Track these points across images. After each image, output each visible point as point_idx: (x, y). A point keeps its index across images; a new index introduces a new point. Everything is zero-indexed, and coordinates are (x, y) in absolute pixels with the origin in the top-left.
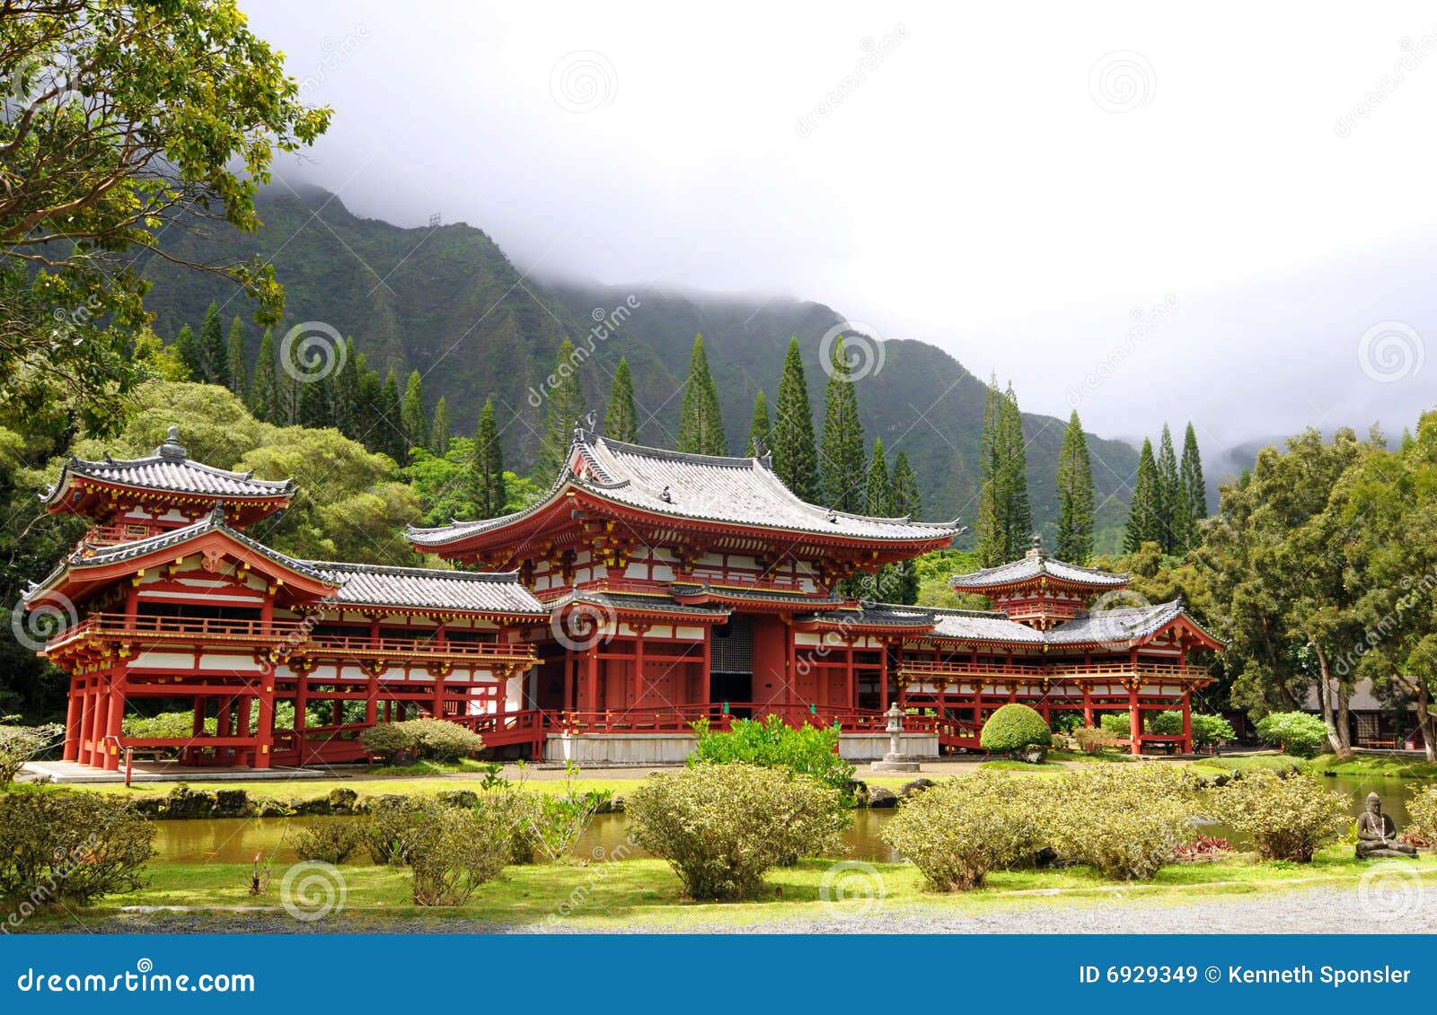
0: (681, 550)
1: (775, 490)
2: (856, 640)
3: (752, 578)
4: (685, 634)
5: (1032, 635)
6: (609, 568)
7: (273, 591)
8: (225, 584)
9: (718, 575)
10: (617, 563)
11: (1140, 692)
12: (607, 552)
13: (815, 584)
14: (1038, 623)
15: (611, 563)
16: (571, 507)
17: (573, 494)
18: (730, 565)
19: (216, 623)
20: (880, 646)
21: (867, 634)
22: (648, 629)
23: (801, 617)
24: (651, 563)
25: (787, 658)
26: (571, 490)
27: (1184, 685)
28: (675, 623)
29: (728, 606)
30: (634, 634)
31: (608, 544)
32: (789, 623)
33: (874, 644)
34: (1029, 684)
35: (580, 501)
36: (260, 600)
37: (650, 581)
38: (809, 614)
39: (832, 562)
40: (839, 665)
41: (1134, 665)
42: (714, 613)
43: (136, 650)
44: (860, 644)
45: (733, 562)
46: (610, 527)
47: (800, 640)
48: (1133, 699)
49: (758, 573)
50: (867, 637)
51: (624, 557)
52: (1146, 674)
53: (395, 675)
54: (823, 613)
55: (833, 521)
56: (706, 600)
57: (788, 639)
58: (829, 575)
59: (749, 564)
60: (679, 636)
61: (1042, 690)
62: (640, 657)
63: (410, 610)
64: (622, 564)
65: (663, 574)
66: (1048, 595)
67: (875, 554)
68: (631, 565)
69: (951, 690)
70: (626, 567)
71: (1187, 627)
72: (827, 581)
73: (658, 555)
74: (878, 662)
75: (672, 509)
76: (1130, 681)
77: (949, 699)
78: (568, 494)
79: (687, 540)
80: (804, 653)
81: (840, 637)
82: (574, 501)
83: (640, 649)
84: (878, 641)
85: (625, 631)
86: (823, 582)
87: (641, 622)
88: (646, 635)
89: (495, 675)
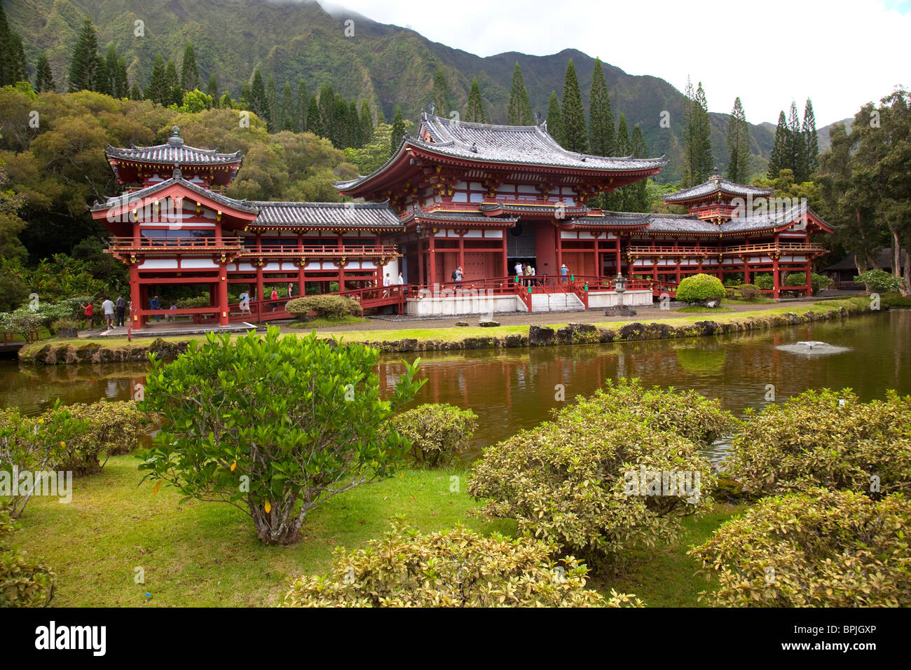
0: (487, 183)
1: (548, 144)
2: (600, 235)
3: (534, 199)
4: (490, 235)
5: (712, 228)
6: (443, 196)
7: (219, 219)
8: (191, 216)
9: (512, 198)
10: (447, 193)
11: (780, 261)
12: (439, 186)
13: (574, 201)
14: (716, 220)
15: (443, 193)
16: (411, 157)
17: (410, 149)
18: (519, 191)
20: (615, 238)
21: (607, 231)
22: (467, 233)
23: (564, 222)
24: (469, 192)
25: (557, 247)
26: (409, 146)
27: (808, 255)
28: (483, 228)
29: (515, 216)
30: (458, 236)
31: (439, 181)
32: (557, 226)
33: (611, 237)
34: (710, 258)
35: (415, 153)
36: (213, 225)
37: (469, 204)
38: (569, 219)
39: (584, 187)
40: (589, 250)
41: (777, 243)
42: (507, 220)
43: (142, 258)
44: (603, 237)
45: (521, 189)
46: (439, 170)
47: (564, 236)
48: (776, 265)
49: (537, 195)
50: (607, 233)
51: (451, 189)
52: (784, 249)
53: (314, 267)
54: (577, 218)
55: (584, 160)
56: (501, 212)
57: (557, 236)
58: (583, 195)
59: (532, 190)
60: (486, 236)
61: (718, 261)
62: (462, 250)
63: (319, 228)
64: (450, 193)
65: (477, 199)
66: (722, 204)
67: (611, 181)
68: (456, 194)
69: (662, 263)
70: (453, 195)
71: (811, 219)
72: (582, 199)
73: (474, 187)
74: (614, 247)
75: (476, 156)
76: (774, 254)
77: (661, 268)
78: (408, 149)
79: (490, 176)
80: (567, 244)
81: (589, 233)
82: (412, 154)
83: (462, 245)
84: (614, 235)
85: (452, 235)
86: (579, 199)
87: (463, 228)
88: (465, 236)
89: (375, 264)
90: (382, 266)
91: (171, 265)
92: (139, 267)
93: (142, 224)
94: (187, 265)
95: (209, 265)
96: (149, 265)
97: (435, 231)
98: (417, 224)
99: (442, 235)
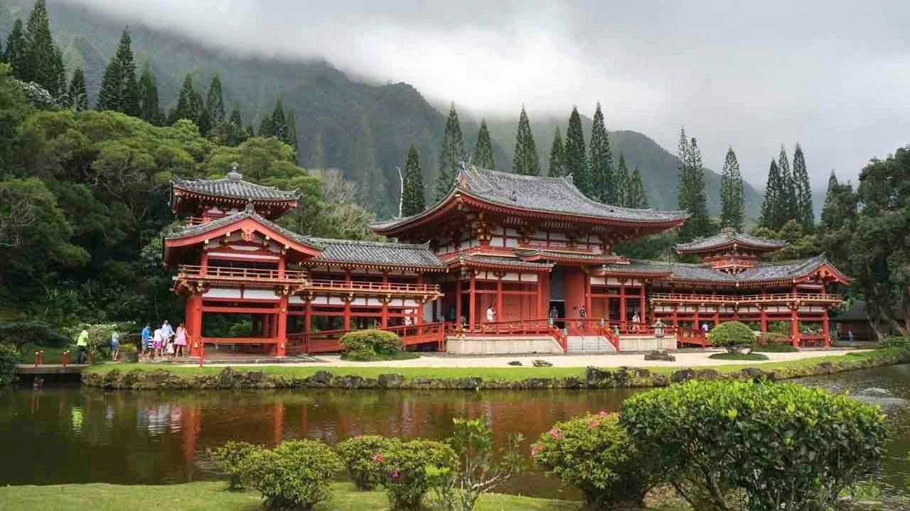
0: (523, 229)
1: (575, 194)
2: (626, 281)
3: (565, 245)
4: (525, 278)
5: (722, 278)
6: (481, 241)
7: (284, 253)
8: (257, 248)
9: (544, 244)
10: (485, 237)
11: (799, 310)
12: (479, 231)
13: (601, 249)
14: (731, 270)
15: (482, 237)
16: (458, 203)
17: (459, 195)
18: (550, 238)
19: (252, 272)
20: (640, 284)
21: (633, 278)
22: (505, 275)
23: (594, 267)
24: (505, 237)
25: (586, 292)
26: (458, 193)
27: (825, 305)
28: (520, 272)
29: (551, 262)
30: (496, 278)
31: (480, 226)
32: (587, 272)
33: (637, 284)
34: (727, 306)
35: (463, 200)
36: (278, 258)
37: (504, 249)
38: (600, 265)
39: (611, 235)
40: (616, 296)
41: (795, 294)
42: (544, 265)
43: (207, 286)
44: (628, 283)
46: (481, 216)
47: (594, 281)
48: (794, 314)
49: (567, 243)
50: (633, 280)
51: (489, 234)
52: (802, 299)
53: (360, 302)
54: (608, 265)
55: (612, 211)
56: (538, 258)
57: (586, 281)
58: (609, 243)
59: (562, 237)
60: (522, 279)
61: (734, 309)
62: (500, 292)
64: (488, 238)
65: (512, 244)
66: (736, 255)
67: (637, 231)
68: (494, 239)
69: (681, 310)
70: (491, 240)
71: (829, 271)
72: (608, 247)
73: (510, 233)
74: (639, 294)
75: (518, 204)
76: (793, 304)
77: (680, 315)
78: (457, 195)
79: (526, 223)
80: (596, 289)
81: (616, 280)
82: (460, 199)
83: (500, 287)
84: (639, 282)
85: (491, 277)
86: (605, 248)
87: (500, 271)
88: (503, 279)
89: (417, 302)
90: (423, 304)
91: (234, 295)
92: (204, 295)
93: (210, 254)
94: (250, 295)
95: (270, 296)
96: (213, 294)
97: (476, 272)
98: (461, 266)
99: (481, 276)
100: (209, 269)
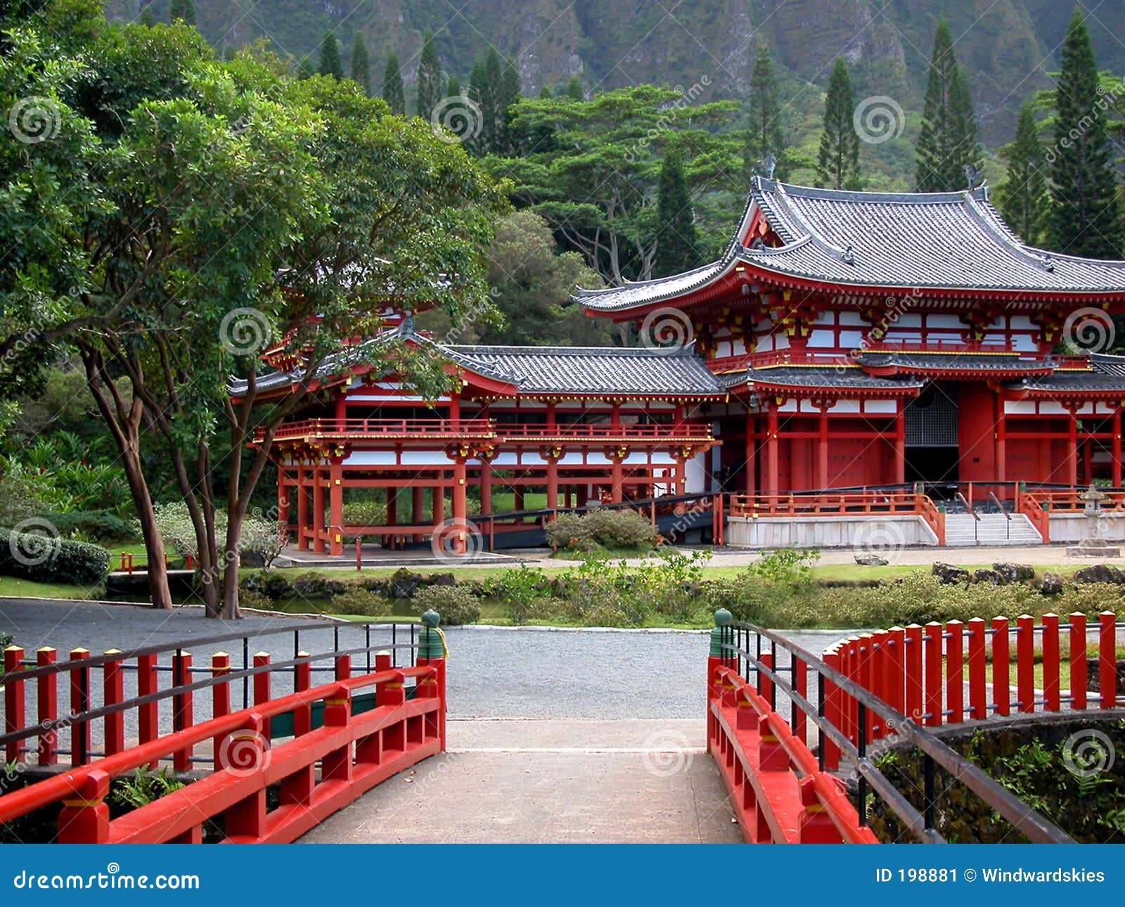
0: (870, 313)
2: (1081, 406)
3: (956, 339)
4: (873, 408)
6: (790, 338)
7: (459, 391)
9: (916, 338)
10: (798, 332)
12: (786, 321)
13: (1035, 341)
15: (792, 333)
16: (742, 281)
17: (742, 269)
18: (930, 325)
19: (413, 423)
20: (1111, 411)
21: (1095, 400)
22: (833, 404)
23: (1008, 385)
24: (837, 329)
25: (996, 430)
26: (741, 264)
28: (862, 396)
29: (919, 378)
30: (818, 410)
31: (786, 313)
32: (998, 390)
33: (1104, 410)
35: (751, 275)
36: (448, 399)
37: (836, 350)
38: (1018, 380)
40: (1060, 435)
42: (904, 385)
43: (349, 450)
44: (1087, 410)
45: (932, 322)
46: (787, 297)
47: (1010, 408)
49: (963, 333)
50: (1095, 403)
51: (806, 326)
53: (573, 460)
55: (1051, 270)
57: (996, 409)
58: (1050, 331)
59: (953, 322)
60: (867, 410)
62: (824, 435)
64: (804, 332)
65: (851, 340)
68: (815, 333)
70: (809, 335)
72: (1049, 338)
73: (845, 319)
74: (1110, 430)
78: (738, 269)
79: (876, 303)
80: (1016, 422)
81: (1059, 404)
82: (744, 276)
83: (824, 426)
84: (1109, 406)
85: (807, 407)
86: (1044, 338)
87: (826, 397)
88: (830, 410)
89: (673, 457)
90: (685, 459)
91: (386, 460)
92: (345, 462)
93: (348, 398)
94: (411, 459)
95: (439, 459)
96: (358, 460)
97: (779, 401)
98: (751, 393)
99: (790, 407)
100: (348, 423)
